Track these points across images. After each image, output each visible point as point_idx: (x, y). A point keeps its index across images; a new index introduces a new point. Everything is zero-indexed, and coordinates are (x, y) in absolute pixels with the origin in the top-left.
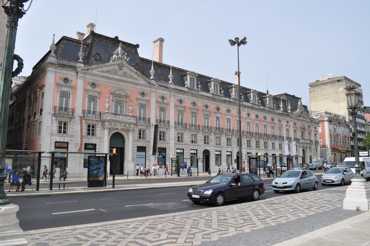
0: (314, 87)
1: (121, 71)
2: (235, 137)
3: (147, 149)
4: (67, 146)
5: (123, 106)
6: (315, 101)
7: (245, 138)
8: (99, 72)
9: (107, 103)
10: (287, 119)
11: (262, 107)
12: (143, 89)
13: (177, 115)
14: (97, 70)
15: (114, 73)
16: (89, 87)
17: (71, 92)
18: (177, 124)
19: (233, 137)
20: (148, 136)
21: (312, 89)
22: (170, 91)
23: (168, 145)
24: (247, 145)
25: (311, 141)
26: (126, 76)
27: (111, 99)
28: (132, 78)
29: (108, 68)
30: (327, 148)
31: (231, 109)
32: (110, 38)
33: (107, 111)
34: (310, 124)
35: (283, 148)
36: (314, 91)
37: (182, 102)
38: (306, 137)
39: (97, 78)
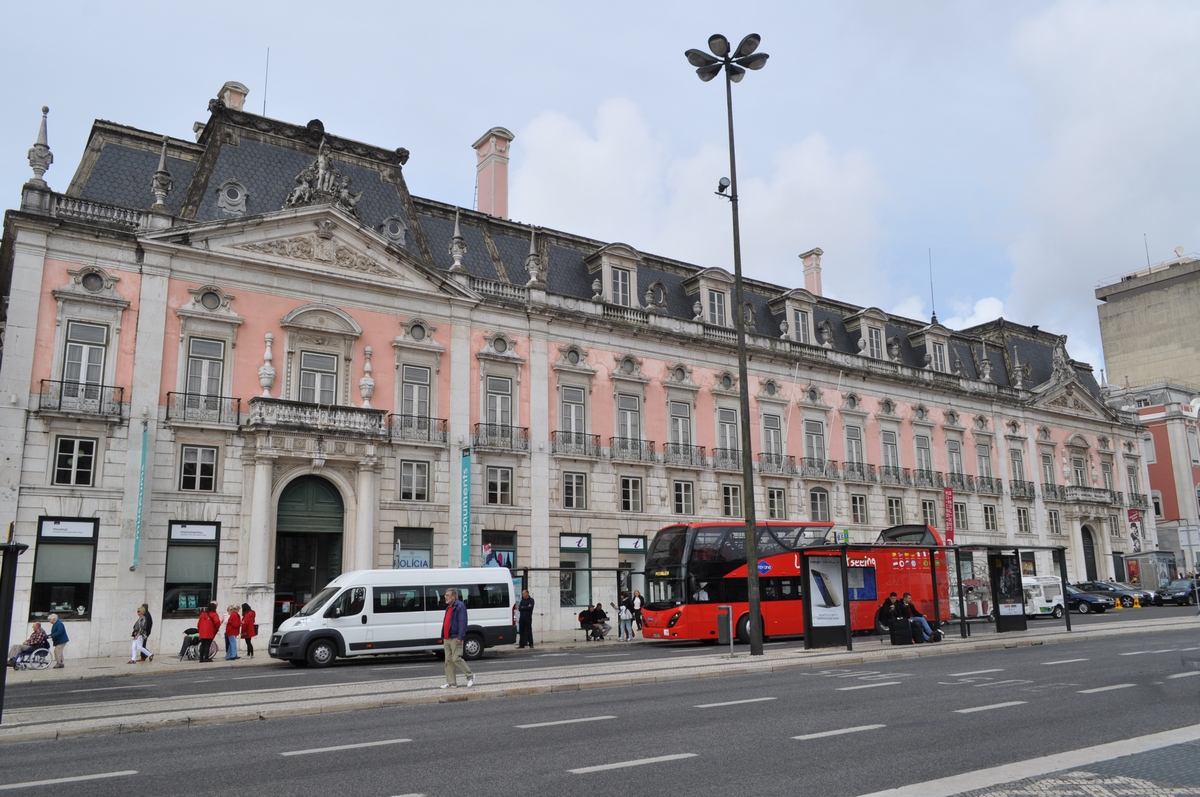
0: (1119, 301)
1: (327, 245)
2: (801, 484)
3: (435, 536)
4: (91, 536)
5: (336, 374)
6: (1124, 352)
7: (843, 488)
8: (233, 247)
9: (267, 364)
10: (1013, 412)
11: (907, 373)
12: (418, 309)
13: (558, 405)
14: (228, 241)
15: (299, 253)
16: (189, 305)
17: (115, 325)
18: (561, 438)
19: (794, 484)
20: (439, 486)
21: (1112, 309)
22: (529, 318)
23: (526, 520)
24: (851, 513)
25: (1117, 497)
26: (348, 262)
27: (286, 349)
28: (371, 268)
29: (275, 234)
31: (780, 380)
32: (291, 127)
33: (265, 395)
34: (1109, 430)
35: (999, 522)
36: (1118, 315)
37: (578, 355)
38: (1094, 482)
39: (227, 270)
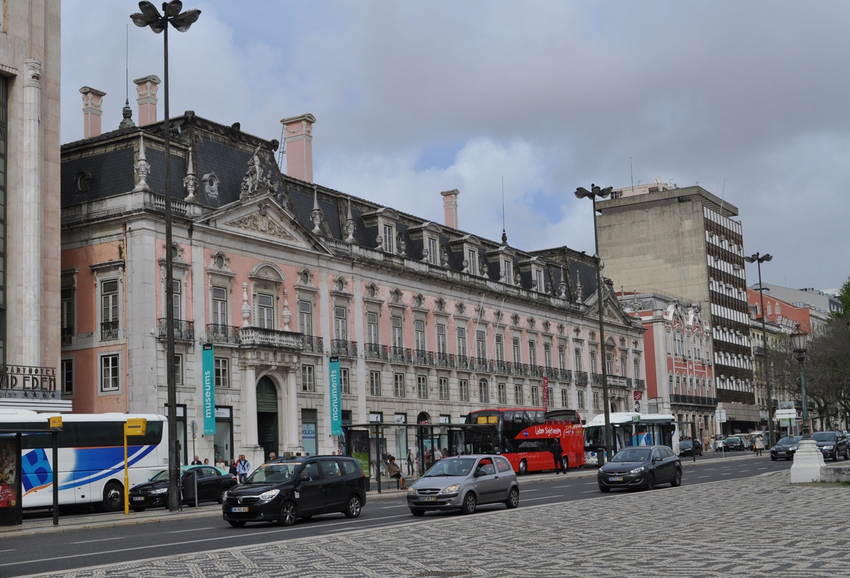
1: (264, 220)
2: (476, 376)
3: (318, 414)
4: (182, 415)
5: (273, 308)
6: (612, 258)
7: (494, 379)
8: (227, 224)
9: (246, 303)
10: (576, 321)
11: (524, 294)
12: (305, 262)
13: (367, 324)
14: (223, 220)
15: (253, 227)
16: (212, 265)
17: (183, 280)
18: (368, 348)
19: (472, 376)
20: (319, 381)
21: (604, 221)
22: (353, 265)
23: (355, 403)
24: (498, 396)
25: (629, 381)
26: (273, 231)
27: (252, 292)
28: (283, 235)
29: (242, 214)
30: (660, 400)
31: (465, 303)
32: (223, 127)
33: (246, 324)
34: (625, 332)
35: (568, 401)
36: (610, 226)
37: (374, 290)
38: (617, 371)
39: (225, 240)
